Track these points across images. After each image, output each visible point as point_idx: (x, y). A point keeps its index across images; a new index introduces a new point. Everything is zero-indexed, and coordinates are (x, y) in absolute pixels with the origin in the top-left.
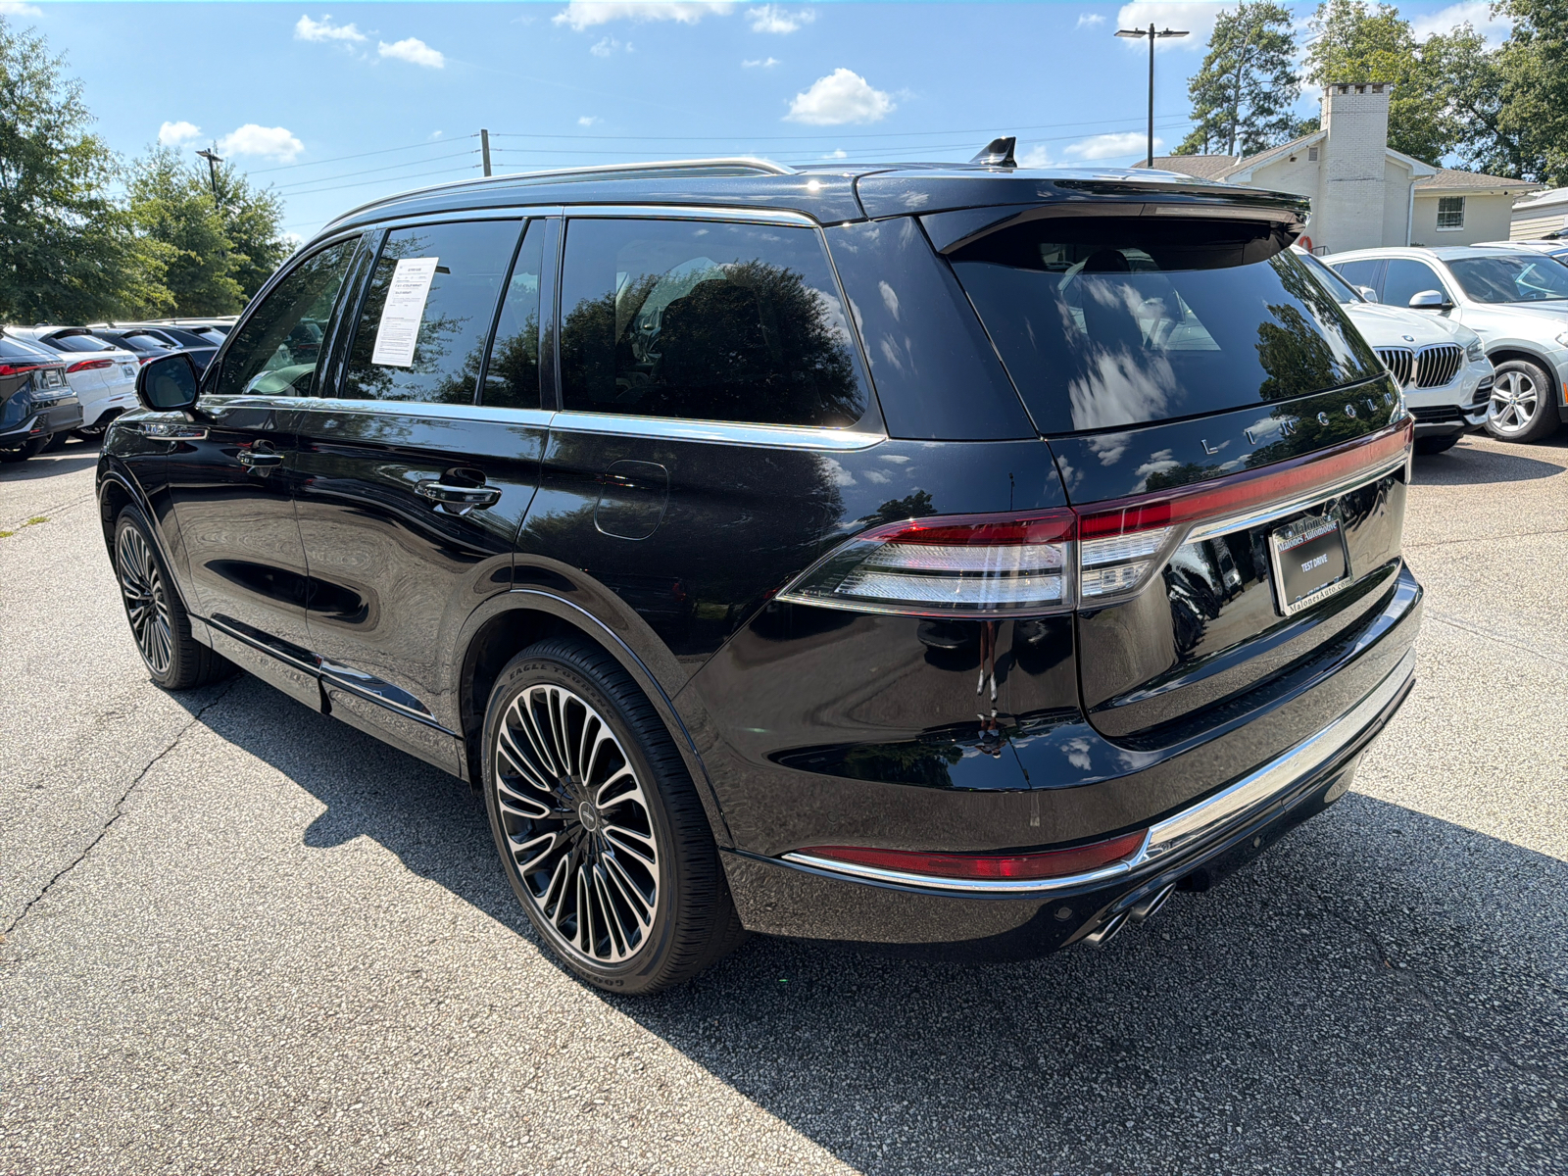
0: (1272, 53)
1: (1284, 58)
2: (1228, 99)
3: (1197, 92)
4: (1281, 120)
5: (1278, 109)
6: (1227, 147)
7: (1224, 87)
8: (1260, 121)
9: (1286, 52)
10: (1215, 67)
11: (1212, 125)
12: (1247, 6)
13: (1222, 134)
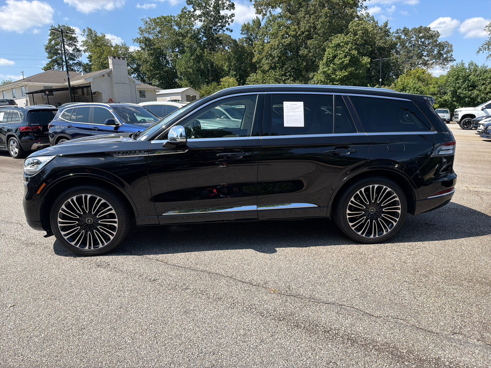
0: (71, 41)
1: (75, 44)
2: (59, 54)
3: (48, 50)
4: (78, 62)
5: (76, 59)
6: (61, 69)
7: (57, 50)
8: (71, 62)
9: (75, 42)
10: (53, 42)
11: (55, 61)
12: (61, 25)
13: (58, 64)
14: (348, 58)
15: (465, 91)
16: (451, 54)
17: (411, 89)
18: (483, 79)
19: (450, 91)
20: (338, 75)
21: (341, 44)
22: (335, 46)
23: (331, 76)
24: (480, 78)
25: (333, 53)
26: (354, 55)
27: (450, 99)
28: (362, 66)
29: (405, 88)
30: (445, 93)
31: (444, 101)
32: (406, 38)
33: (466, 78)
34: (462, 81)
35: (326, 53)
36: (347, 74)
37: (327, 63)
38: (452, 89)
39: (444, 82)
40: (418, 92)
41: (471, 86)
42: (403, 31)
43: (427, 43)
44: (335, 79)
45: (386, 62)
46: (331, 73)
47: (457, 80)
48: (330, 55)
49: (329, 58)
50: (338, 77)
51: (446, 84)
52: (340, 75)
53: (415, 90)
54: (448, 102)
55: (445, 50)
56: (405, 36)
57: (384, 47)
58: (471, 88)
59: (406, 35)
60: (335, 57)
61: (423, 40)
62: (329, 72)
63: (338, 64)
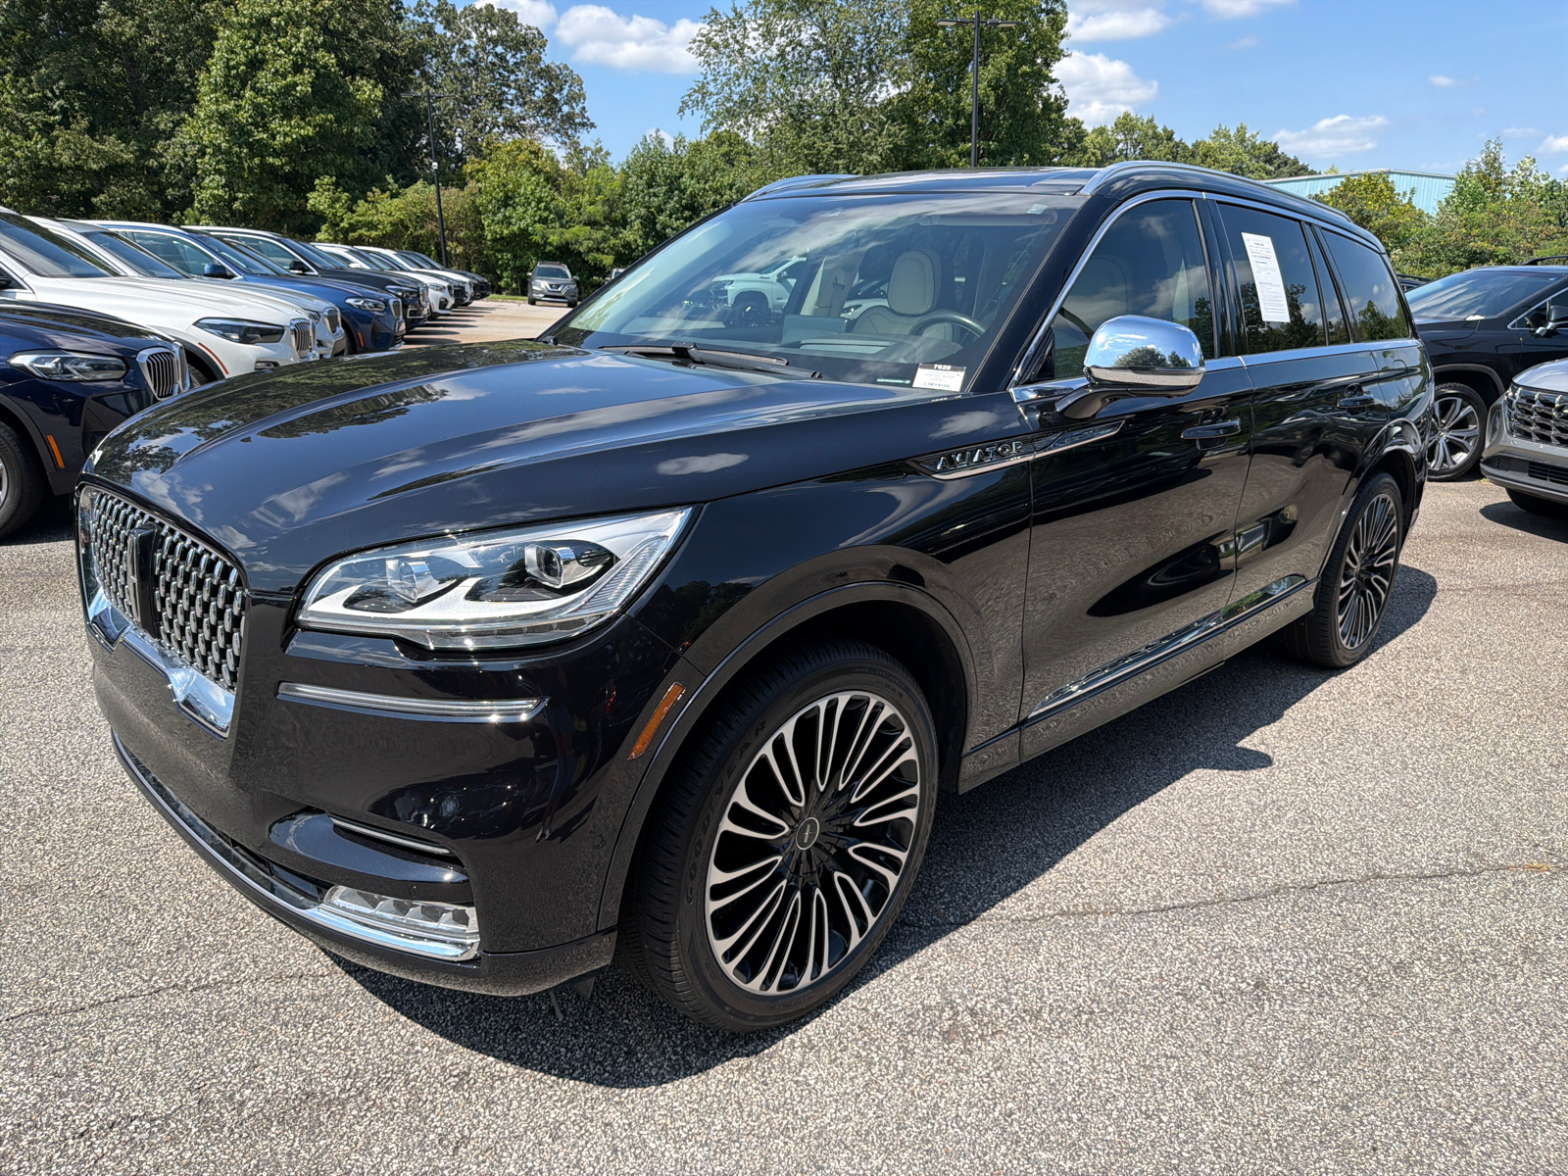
14: (308, 75)
15: (677, 219)
16: (581, 105)
17: (529, 204)
18: (716, 191)
19: (638, 217)
20: (279, 132)
21: (274, 21)
22: (252, 26)
23: (250, 134)
24: (707, 186)
25: (246, 50)
26: (325, 67)
27: (640, 242)
28: (359, 110)
29: (511, 198)
30: (624, 223)
31: (624, 246)
32: (449, 34)
33: (673, 184)
34: (665, 188)
35: (216, 44)
36: (309, 131)
37: (226, 81)
38: (643, 211)
39: (619, 190)
40: (551, 212)
41: (685, 208)
42: (439, 11)
43: (512, 61)
44: (266, 146)
45: (407, 107)
46: (251, 124)
47: (650, 186)
48: (237, 54)
49: (234, 67)
50: (279, 139)
51: (621, 195)
52: (286, 135)
53: (542, 205)
54: (634, 251)
55: (565, 92)
56: (445, 28)
57: (393, 52)
58: (687, 213)
59: (448, 25)
60: (256, 64)
61: (499, 49)
62: (243, 117)
63: (272, 93)
